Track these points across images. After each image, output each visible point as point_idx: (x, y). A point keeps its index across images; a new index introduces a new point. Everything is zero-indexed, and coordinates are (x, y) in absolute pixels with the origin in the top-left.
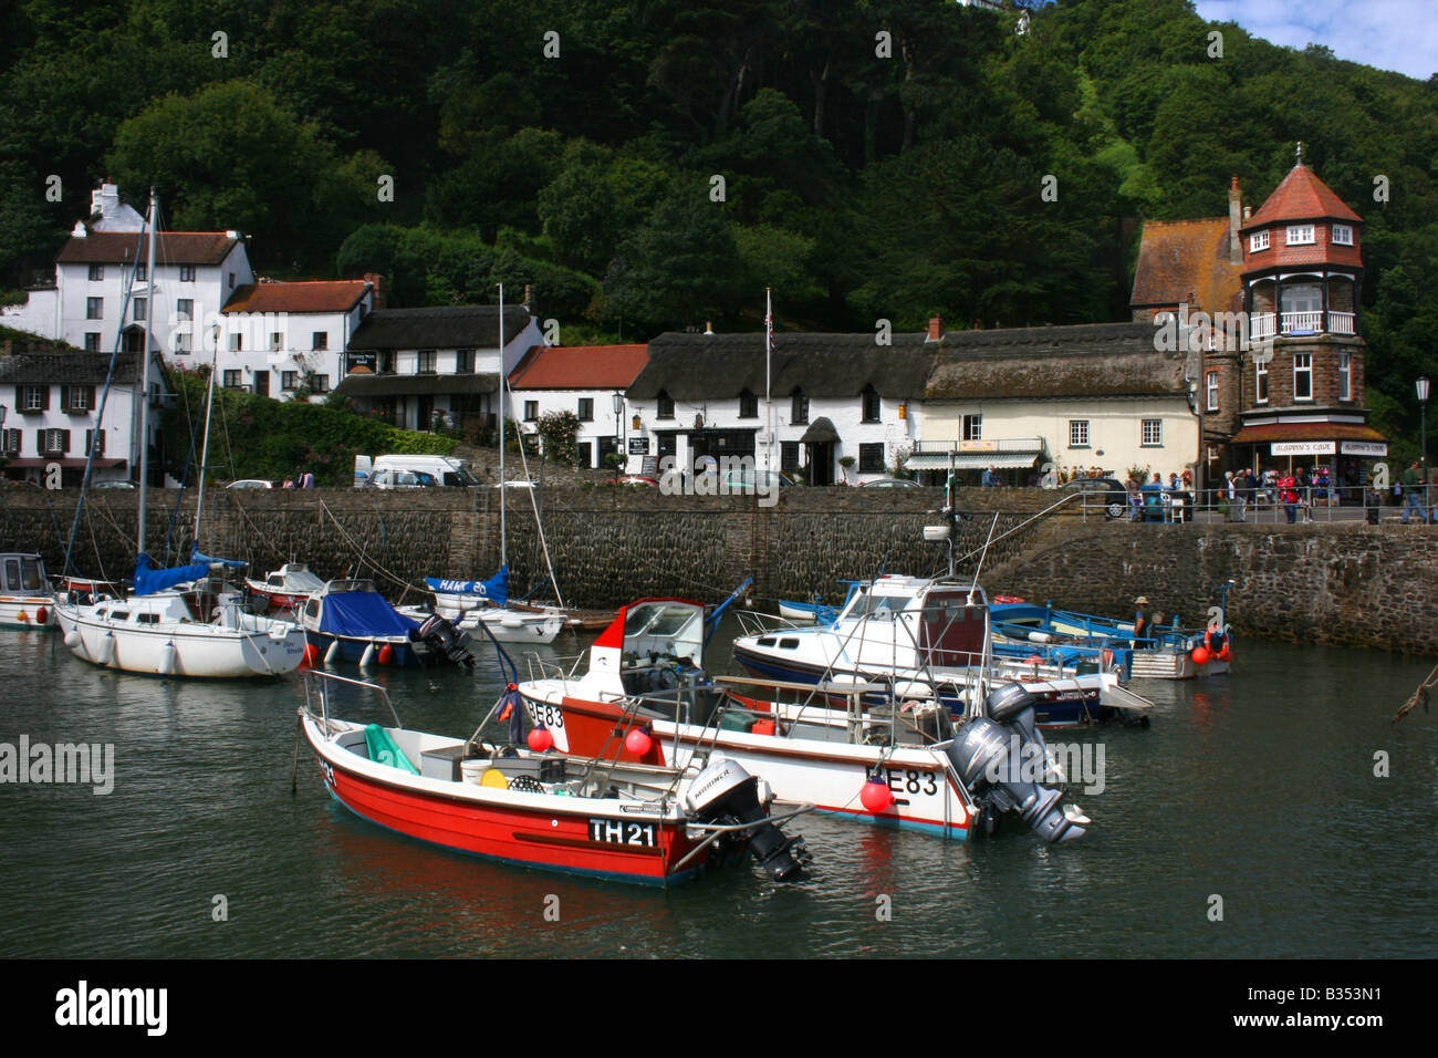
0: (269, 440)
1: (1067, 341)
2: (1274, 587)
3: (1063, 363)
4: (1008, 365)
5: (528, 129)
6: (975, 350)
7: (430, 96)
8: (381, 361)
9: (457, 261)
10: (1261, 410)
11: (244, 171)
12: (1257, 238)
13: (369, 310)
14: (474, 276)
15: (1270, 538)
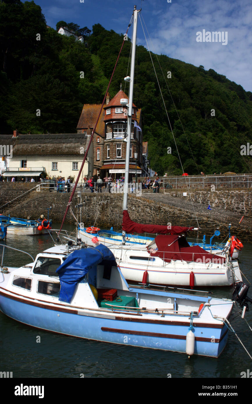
1: (53, 138)
2: (87, 211)
3: (51, 145)
4: (36, 145)
6: (27, 140)
10: (108, 160)
12: (108, 111)
15: (86, 197)
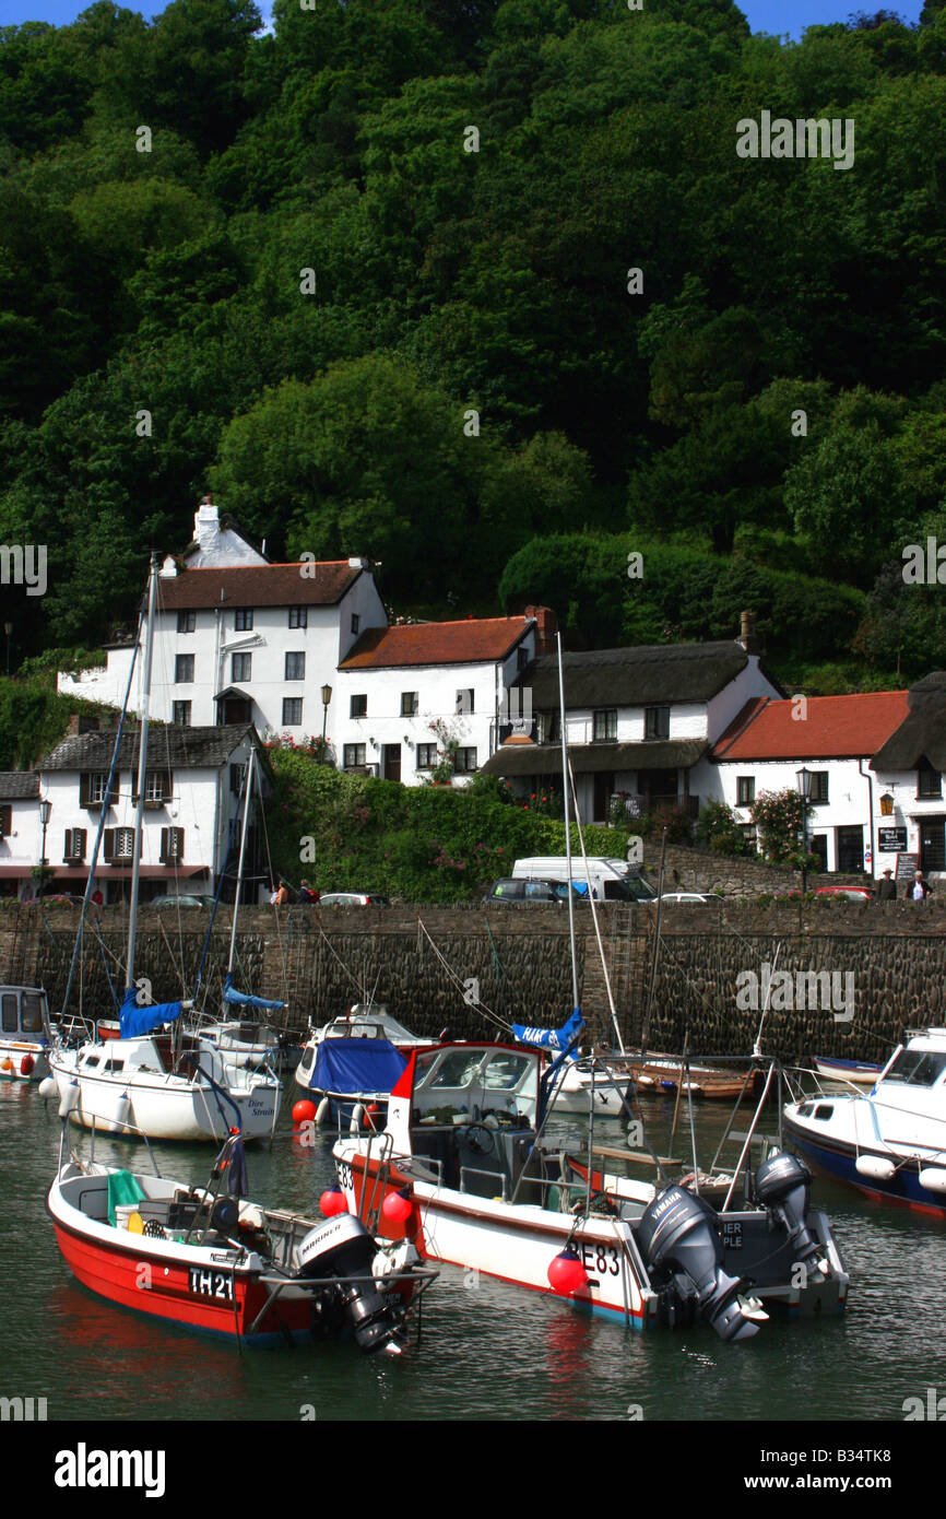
0: (390, 839)
5: (782, 380)
7: (640, 348)
8: (544, 727)
9: (668, 580)
11: (378, 475)
13: (531, 656)
14: (691, 599)
